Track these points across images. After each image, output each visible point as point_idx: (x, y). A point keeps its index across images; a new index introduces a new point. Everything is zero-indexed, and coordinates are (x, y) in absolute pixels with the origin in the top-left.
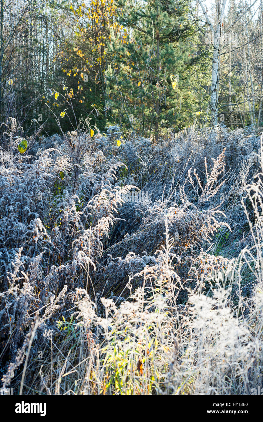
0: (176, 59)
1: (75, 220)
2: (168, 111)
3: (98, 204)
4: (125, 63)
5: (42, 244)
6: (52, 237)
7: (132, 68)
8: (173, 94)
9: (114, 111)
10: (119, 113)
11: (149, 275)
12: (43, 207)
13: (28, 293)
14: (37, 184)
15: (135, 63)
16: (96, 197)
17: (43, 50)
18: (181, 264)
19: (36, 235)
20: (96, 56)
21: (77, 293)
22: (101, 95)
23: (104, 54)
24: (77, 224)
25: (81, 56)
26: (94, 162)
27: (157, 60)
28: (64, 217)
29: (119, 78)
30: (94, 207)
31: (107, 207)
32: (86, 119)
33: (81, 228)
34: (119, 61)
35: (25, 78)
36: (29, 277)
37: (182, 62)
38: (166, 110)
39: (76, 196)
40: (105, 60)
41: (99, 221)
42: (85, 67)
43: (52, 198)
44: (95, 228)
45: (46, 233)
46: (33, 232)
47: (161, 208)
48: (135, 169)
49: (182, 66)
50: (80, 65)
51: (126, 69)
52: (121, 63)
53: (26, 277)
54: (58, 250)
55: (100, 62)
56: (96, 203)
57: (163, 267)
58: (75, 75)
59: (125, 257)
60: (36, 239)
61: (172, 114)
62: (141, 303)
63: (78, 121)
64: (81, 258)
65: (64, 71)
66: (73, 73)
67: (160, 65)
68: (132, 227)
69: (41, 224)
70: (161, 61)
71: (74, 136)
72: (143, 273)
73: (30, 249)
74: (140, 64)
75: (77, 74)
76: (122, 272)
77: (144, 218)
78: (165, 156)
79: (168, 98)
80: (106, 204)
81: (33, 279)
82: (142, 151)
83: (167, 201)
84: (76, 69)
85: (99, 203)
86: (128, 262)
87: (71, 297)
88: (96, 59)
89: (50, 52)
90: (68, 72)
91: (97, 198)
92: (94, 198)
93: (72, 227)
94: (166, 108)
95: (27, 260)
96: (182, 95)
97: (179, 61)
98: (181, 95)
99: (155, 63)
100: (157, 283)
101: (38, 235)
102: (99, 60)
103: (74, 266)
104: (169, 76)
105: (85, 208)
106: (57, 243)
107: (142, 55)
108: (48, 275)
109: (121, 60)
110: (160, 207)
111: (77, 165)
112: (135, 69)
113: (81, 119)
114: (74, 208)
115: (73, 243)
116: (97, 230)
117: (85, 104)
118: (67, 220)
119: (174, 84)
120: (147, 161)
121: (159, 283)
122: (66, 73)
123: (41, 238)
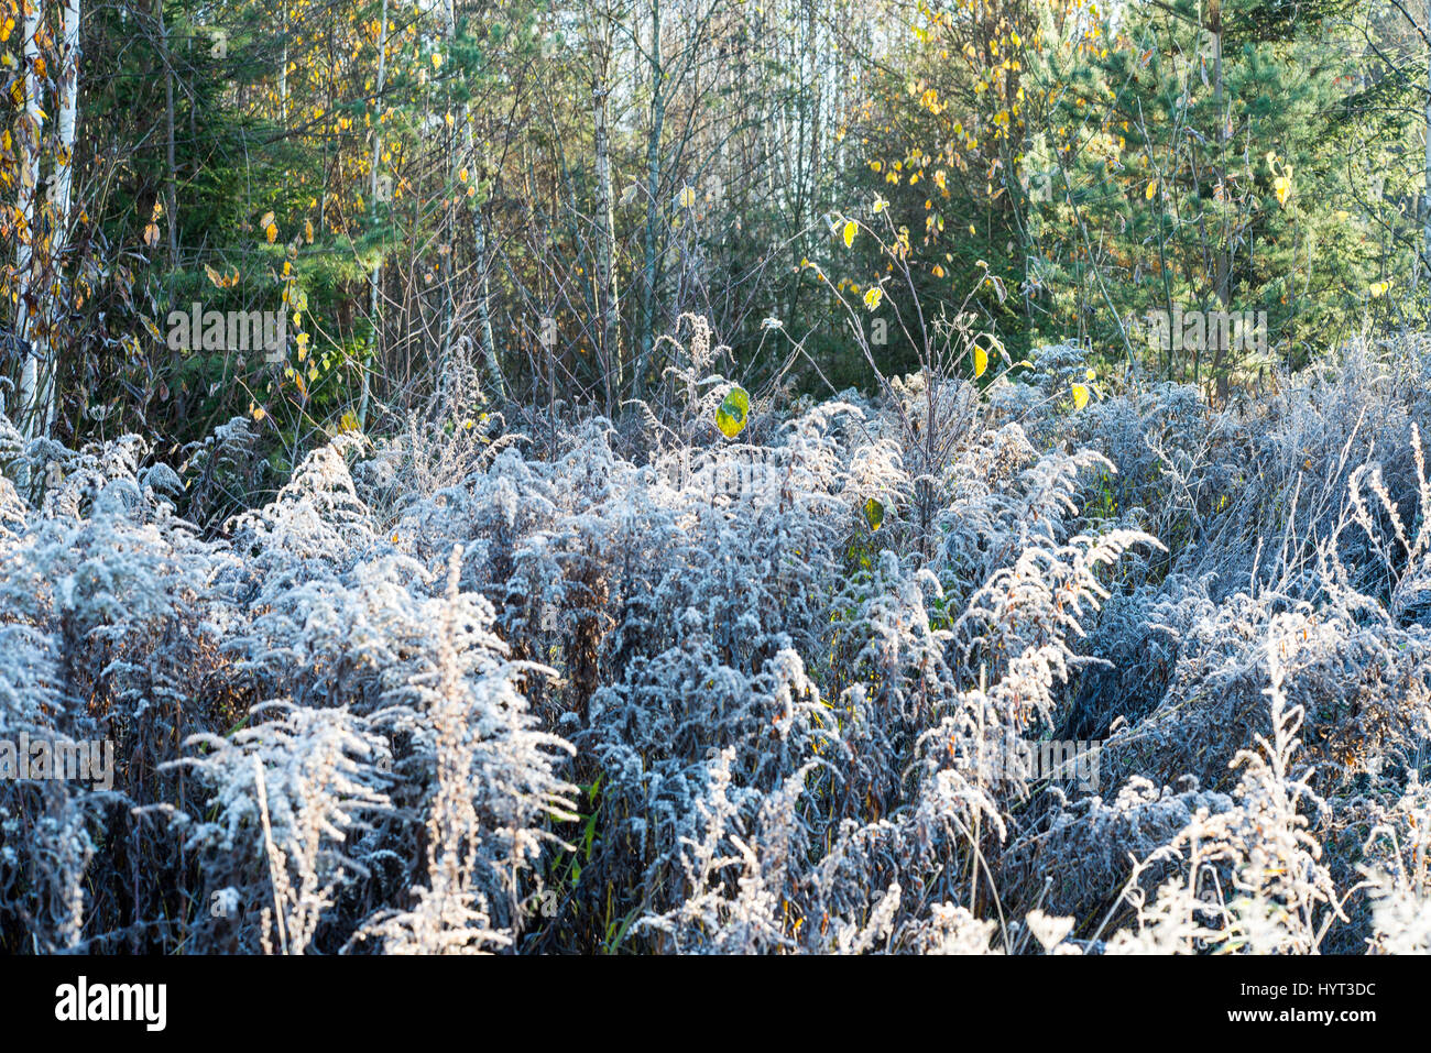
0: (1286, 96)
1: (923, 664)
2: (1262, 289)
3: (1008, 604)
4: (1094, 122)
5: (807, 745)
6: (844, 719)
7: (1122, 142)
8: (1277, 227)
9: (1059, 298)
10: (1079, 302)
11: (1210, 847)
12: (807, 616)
13: (754, 917)
14: (783, 534)
15: (1133, 118)
16: (1002, 576)
17: (801, 101)
18: (1332, 832)
19: (782, 712)
20: (990, 108)
21: (937, 923)
22: (1010, 246)
23: (1017, 100)
24: (933, 677)
25: (936, 110)
26: (990, 467)
27: (1216, 106)
28: (886, 651)
29: (1077, 179)
30: (995, 616)
31: (1043, 614)
32: (959, 318)
33: (948, 692)
34: (1073, 116)
35: (738, 200)
36: (759, 854)
37: (1311, 107)
38: (1253, 286)
39: (925, 574)
40: (1021, 121)
41: (1012, 663)
42: (949, 147)
43: (841, 586)
44: (1000, 690)
45: (819, 706)
46: (772, 700)
47: (1250, 620)
48: (1145, 499)
49: (1310, 123)
50: (932, 145)
51: (1100, 145)
52: (1082, 124)
53: (750, 858)
54: (864, 768)
55: (1006, 128)
56: (1001, 599)
57: (1264, 820)
58: (914, 180)
59: (1117, 796)
60: (784, 726)
61: (1278, 299)
62: (1184, 939)
63: (930, 327)
64: (947, 794)
65: (877, 166)
66: (906, 173)
67: (1227, 124)
68: (1137, 699)
69: (801, 670)
70: (1231, 107)
71: (915, 391)
72: (1188, 841)
73: (762, 763)
74: (1151, 123)
75: (921, 174)
76: (1107, 855)
77: (1184, 661)
78: (1257, 448)
79: (1261, 240)
80: (1039, 602)
81: (776, 864)
82: (1169, 433)
83: (1268, 595)
84: (916, 157)
85: (1013, 601)
86: (1128, 815)
87: (914, 936)
88: (989, 117)
89: (824, 105)
90: (889, 169)
91: (1004, 580)
92: (991, 580)
93: (913, 691)
94: (1256, 281)
95: (752, 803)
96: (1313, 226)
97: (1297, 105)
98: (1309, 228)
99: (1206, 118)
100: (1241, 879)
101: (790, 712)
102: (1001, 120)
103: (923, 826)
104: (1262, 162)
105: (961, 620)
106: (858, 745)
107: (1159, 92)
108: (829, 857)
109: (1081, 112)
110: (1245, 617)
111: (930, 477)
112: (1133, 142)
113: (939, 318)
114: (921, 617)
115: (919, 742)
116: (1005, 699)
117: (951, 280)
118: (896, 660)
119: (1284, 187)
120: (1189, 465)
121: (1248, 879)
122: (881, 175)
123: (804, 722)
